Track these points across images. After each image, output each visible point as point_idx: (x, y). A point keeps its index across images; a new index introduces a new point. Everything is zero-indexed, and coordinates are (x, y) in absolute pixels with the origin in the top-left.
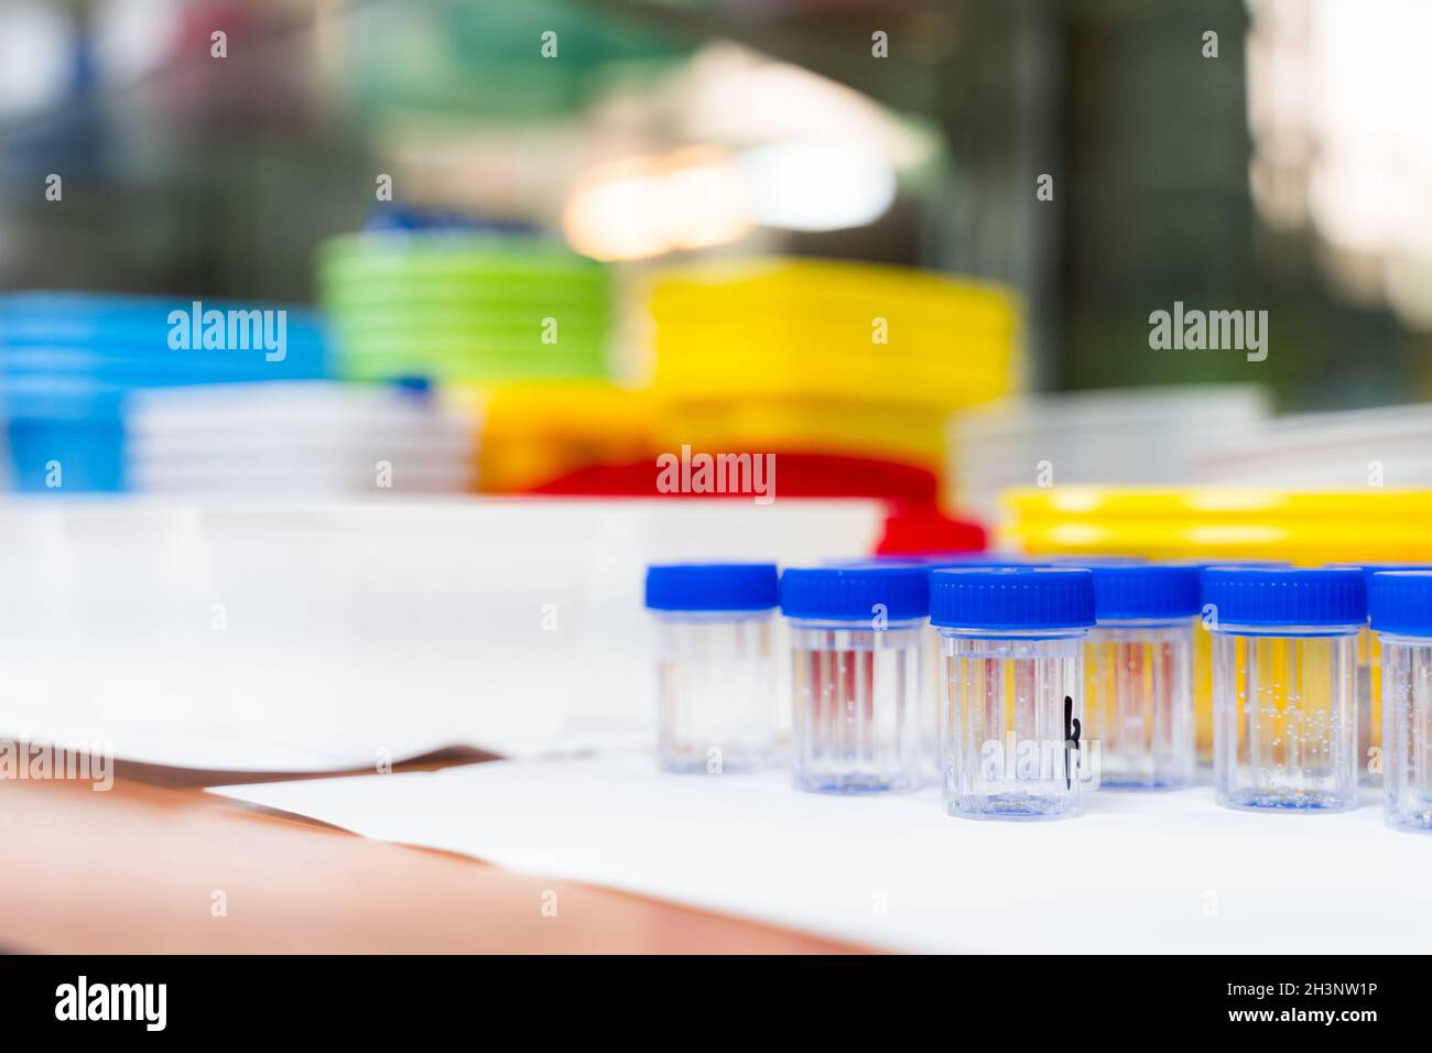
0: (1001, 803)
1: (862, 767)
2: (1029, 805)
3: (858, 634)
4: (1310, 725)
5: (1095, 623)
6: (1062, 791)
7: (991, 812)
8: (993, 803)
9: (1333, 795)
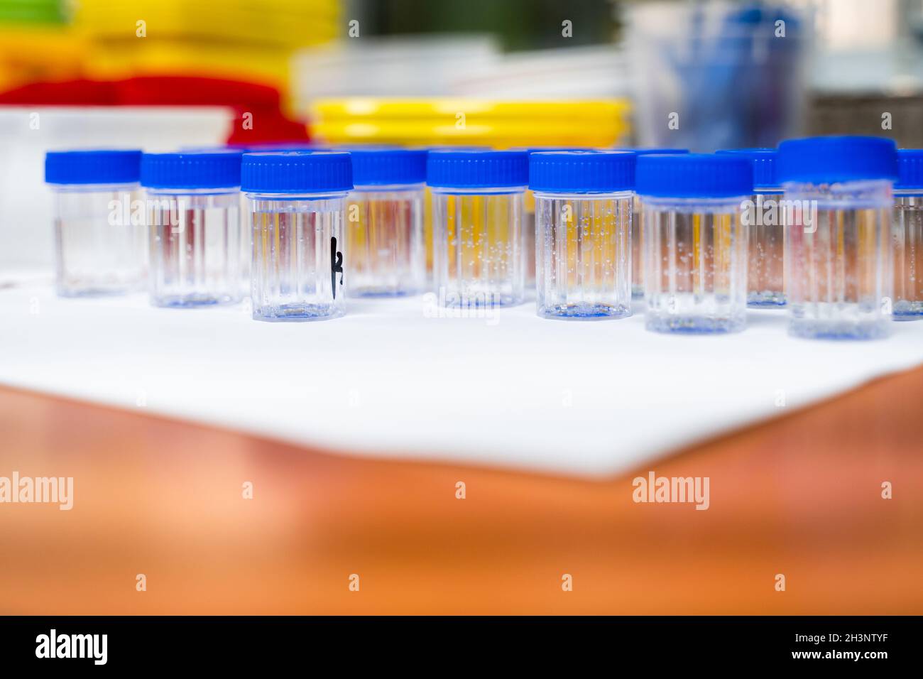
0: (291, 310)
1: (200, 289)
2: (308, 310)
3: (196, 198)
4: (493, 252)
5: (353, 188)
6: (330, 300)
7: (284, 316)
8: (285, 310)
9: (509, 296)
